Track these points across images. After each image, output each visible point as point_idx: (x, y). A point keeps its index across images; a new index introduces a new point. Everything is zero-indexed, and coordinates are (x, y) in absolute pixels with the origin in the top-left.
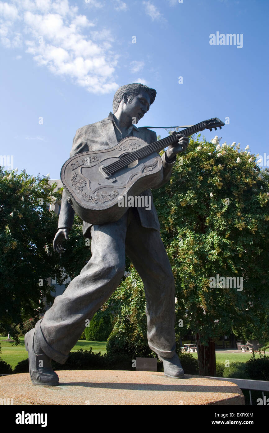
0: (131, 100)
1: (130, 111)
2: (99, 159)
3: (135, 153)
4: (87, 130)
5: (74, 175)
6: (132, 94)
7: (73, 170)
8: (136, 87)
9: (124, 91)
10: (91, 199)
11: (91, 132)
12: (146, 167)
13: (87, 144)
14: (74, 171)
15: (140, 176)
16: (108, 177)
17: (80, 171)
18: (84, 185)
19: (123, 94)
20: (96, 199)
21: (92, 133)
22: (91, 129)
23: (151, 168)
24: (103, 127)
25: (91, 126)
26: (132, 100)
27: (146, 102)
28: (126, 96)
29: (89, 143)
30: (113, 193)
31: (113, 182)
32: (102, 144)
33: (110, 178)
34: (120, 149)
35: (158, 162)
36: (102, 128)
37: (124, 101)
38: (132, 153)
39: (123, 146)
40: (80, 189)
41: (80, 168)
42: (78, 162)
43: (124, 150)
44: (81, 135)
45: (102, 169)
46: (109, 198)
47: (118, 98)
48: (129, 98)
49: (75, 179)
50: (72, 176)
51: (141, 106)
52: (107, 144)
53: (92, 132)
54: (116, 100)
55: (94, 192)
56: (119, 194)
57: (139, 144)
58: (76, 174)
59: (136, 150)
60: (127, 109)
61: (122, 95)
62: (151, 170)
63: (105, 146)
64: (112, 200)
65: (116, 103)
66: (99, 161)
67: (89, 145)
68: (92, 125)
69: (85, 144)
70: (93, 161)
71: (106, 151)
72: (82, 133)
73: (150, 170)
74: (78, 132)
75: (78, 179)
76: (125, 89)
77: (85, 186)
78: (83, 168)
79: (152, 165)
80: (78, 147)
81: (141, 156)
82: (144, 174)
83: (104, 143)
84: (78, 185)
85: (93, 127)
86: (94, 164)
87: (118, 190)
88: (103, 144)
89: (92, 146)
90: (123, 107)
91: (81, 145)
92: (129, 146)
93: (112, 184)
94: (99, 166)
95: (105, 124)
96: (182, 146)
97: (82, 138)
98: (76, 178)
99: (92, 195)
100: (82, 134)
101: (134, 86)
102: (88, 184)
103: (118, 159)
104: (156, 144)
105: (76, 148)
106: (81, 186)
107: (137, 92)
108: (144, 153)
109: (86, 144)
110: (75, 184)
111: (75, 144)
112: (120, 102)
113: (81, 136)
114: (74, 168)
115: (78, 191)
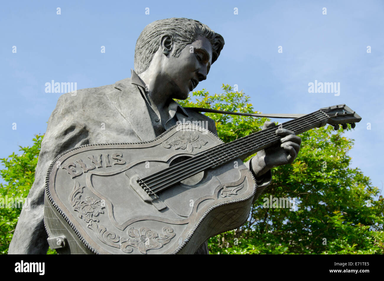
0: (179, 51)
1: (175, 72)
2: (128, 161)
3: (200, 158)
4: (87, 100)
5: (77, 189)
6: (181, 38)
7: (74, 178)
8: (189, 27)
9: (165, 31)
10: (119, 242)
11: (95, 104)
12: (224, 187)
13: (87, 129)
14: (75, 180)
15: (214, 203)
16: (150, 199)
17: (88, 180)
18: (100, 211)
19: (162, 36)
20: (130, 243)
21: (99, 106)
22: (95, 98)
23: (233, 190)
24: (121, 96)
25: (94, 93)
26: (181, 50)
27: (206, 57)
28: (169, 40)
29: (91, 127)
30: (165, 234)
31: (159, 211)
32: (120, 131)
33: (155, 200)
34: (169, 146)
35: (246, 177)
36: (118, 99)
37: (165, 50)
38: (193, 157)
39: (173, 140)
40: (94, 218)
41: (89, 175)
42: (84, 162)
43: (177, 147)
44: (72, 108)
45: (138, 181)
46: (156, 243)
47: (151, 42)
48: (174, 45)
49: (81, 196)
50: (73, 191)
51: (198, 66)
52: (132, 133)
53: (97, 104)
54: (147, 46)
55: (123, 229)
56: (175, 236)
57: (206, 141)
58: (81, 187)
59: (201, 150)
60: (170, 67)
61: (161, 39)
62: (234, 193)
63: (128, 137)
64: (162, 247)
65: (145, 52)
66: (126, 165)
67: (91, 131)
68: (96, 90)
69: (82, 127)
70: (115, 164)
71: (141, 146)
72: (75, 103)
73: (232, 193)
74: (66, 100)
75: (86, 198)
76: (167, 28)
77: (103, 213)
78: (94, 176)
79: (235, 183)
80: (66, 132)
81: (212, 164)
82: (222, 201)
83: (125, 130)
84: (87, 209)
85: (100, 94)
86: (117, 169)
87: (172, 227)
88: (122, 132)
89: (98, 134)
90: (160, 61)
91: (72, 128)
92: (186, 141)
93: (160, 214)
94: (128, 176)
95: (125, 92)
96: (288, 152)
97: (76, 114)
98: (82, 194)
99: (119, 233)
100: (76, 106)
101: (186, 24)
102: (108, 211)
103: (167, 166)
104: (238, 144)
105: (61, 133)
106: (94, 214)
107: (191, 35)
108: (217, 158)
109: (85, 128)
110: (82, 207)
111: (56, 125)
112: (154, 52)
113: (74, 111)
114: (77, 173)
115: (90, 223)
